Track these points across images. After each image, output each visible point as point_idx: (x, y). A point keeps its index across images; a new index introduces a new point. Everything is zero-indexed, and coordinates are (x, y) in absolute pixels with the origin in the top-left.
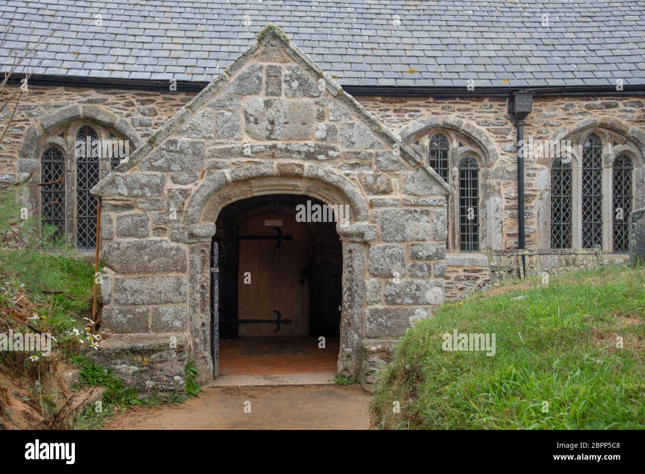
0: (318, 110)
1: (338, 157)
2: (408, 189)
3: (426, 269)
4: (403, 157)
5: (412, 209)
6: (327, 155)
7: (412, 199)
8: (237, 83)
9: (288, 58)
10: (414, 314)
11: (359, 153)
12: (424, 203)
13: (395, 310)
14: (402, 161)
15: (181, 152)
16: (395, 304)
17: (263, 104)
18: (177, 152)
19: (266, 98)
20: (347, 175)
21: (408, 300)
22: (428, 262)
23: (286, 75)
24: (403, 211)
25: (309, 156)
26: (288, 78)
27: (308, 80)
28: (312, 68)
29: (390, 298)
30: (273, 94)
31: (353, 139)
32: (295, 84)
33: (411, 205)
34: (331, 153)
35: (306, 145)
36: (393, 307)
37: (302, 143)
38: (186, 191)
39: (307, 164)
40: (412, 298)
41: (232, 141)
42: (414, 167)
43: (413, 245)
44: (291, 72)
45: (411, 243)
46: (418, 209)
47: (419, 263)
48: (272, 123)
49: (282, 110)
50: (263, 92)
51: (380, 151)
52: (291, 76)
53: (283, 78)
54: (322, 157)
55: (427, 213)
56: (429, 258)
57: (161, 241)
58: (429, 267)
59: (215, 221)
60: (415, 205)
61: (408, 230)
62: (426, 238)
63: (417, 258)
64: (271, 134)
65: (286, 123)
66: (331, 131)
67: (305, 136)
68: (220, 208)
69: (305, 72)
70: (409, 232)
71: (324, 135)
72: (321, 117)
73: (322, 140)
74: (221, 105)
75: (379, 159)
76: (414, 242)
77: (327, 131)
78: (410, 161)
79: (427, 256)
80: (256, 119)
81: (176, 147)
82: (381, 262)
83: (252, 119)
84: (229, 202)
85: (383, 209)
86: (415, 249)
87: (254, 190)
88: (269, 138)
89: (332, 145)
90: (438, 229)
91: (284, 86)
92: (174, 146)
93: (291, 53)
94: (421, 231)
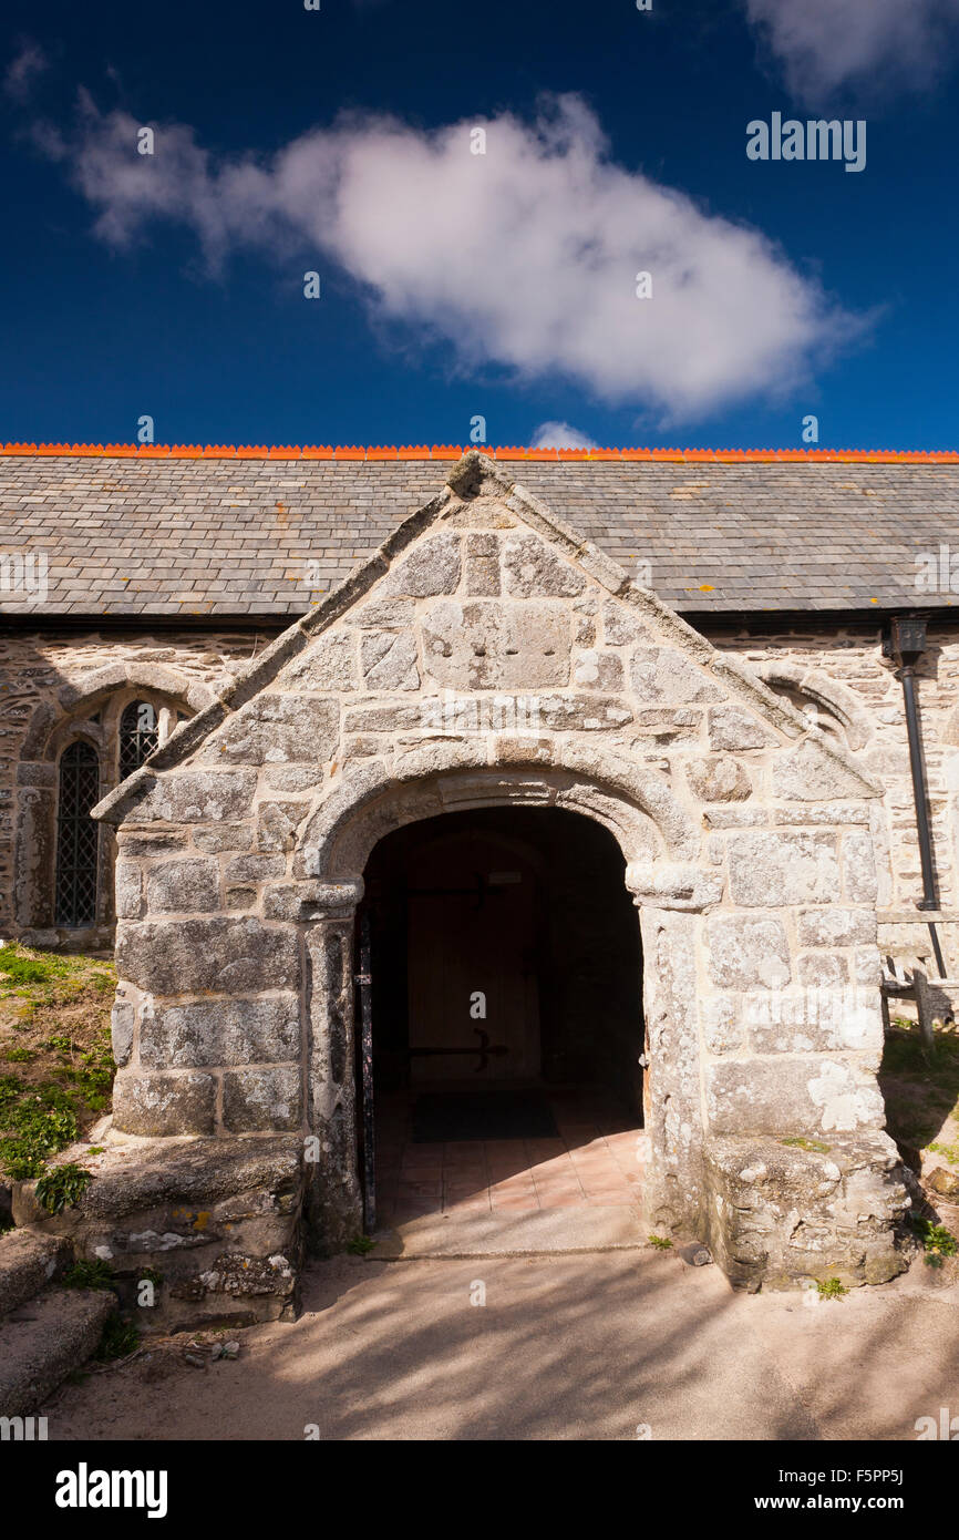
0: (580, 624)
1: (630, 721)
2: (785, 788)
3: (836, 966)
4: (769, 718)
5: (798, 830)
6: (604, 718)
7: (797, 810)
8: (406, 571)
9: (513, 519)
10: (818, 1074)
11: (674, 712)
12: (822, 817)
13: (777, 1065)
14: (767, 726)
15: (288, 720)
16: (773, 1050)
17: (461, 614)
18: (279, 720)
19: (469, 602)
20: (650, 760)
21: (800, 1041)
22: (841, 951)
23: (509, 553)
24: (775, 838)
25: (566, 720)
26: (513, 559)
27: (554, 561)
28: (564, 536)
29: (760, 1038)
30: (479, 592)
31: (657, 683)
32: (529, 571)
33: (794, 823)
34: (612, 713)
35: (557, 697)
36: (769, 1058)
37: (548, 692)
38: (297, 805)
39: (561, 739)
40: (811, 1036)
41: (399, 692)
42: (794, 739)
43: (803, 913)
44: (518, 546)
45: (802, 908)
46: (811, 830)
47: (819, 952)
48: (481, 653)
49: (503, 626)
50: (462, 588)
51: (719, 708)
52: (519, 554)
53: (502, 561)
54: (593, 723)
55: (831, 840)
56: (840, 941)
57: (244, 920)
58: (843, 962)
59: (362, 869)
60: (801, 823)
61: (790, 881)
62: (835, 896)
63: (817, 943)
64: (480, 676)
65: (510, 653)
66: (612, 667)
67: (554, 680)
68: (372, 842)
69: (550, 547)
70: (795, 883)
71: (595, 674)
72: (587, 636)
73: (591, 685)
74: (373, 619)
75: (718, 723)
76: (806, 906)
77: (601, 668)
78: (785, 726)
79: (836, 938)
80: (447, 646)
81: (277, 710)
82: (734, 955)
83: (438, 646)
84: (393, 827)
85: (733, 833)
86: (811, 920)
87: (445, 801)
88: (475, 685)
89: (615, 696)
90: (858, 875)
91: (506, 575)
92: (273, 708)
93: (517, 507)
94: (821, 881)
